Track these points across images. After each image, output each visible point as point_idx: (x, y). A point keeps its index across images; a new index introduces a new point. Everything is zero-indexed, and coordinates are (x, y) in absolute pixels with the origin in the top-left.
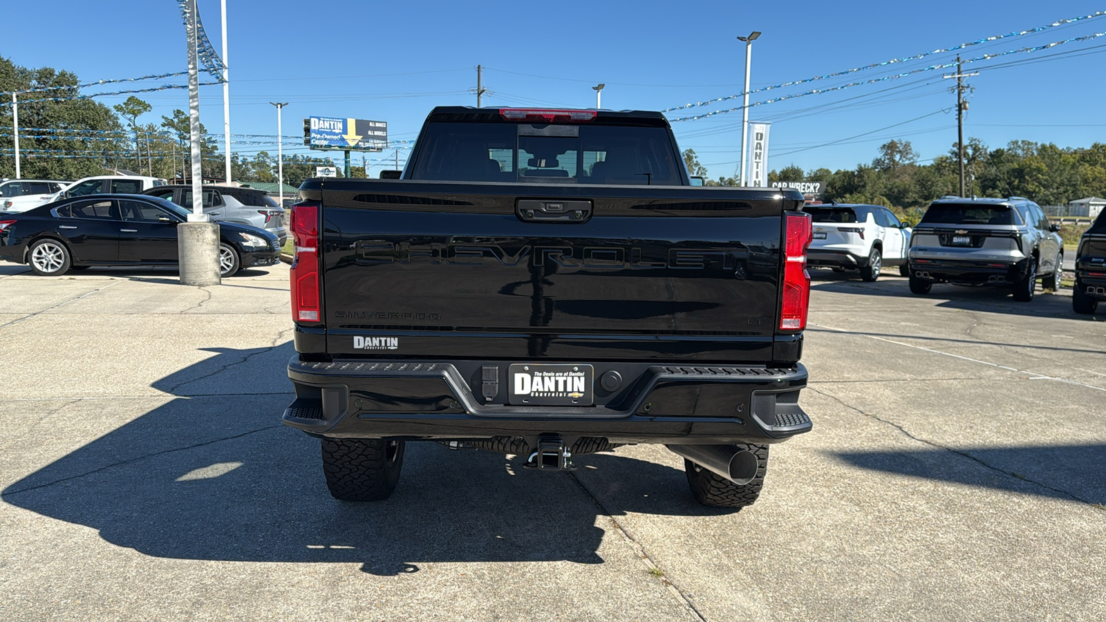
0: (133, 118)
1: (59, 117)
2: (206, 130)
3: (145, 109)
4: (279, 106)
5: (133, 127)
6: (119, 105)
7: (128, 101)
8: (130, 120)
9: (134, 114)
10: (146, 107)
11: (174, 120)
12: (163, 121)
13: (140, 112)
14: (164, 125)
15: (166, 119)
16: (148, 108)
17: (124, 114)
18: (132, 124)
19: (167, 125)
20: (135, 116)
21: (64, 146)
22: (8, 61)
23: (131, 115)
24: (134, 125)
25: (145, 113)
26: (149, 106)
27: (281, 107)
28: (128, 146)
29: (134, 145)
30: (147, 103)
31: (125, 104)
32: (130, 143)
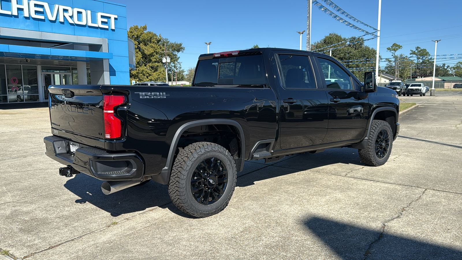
0: (394, 52)
1: (354, 55)
2: (430, 54)
3: (399, 48)
4: (436, 42)
5: (394, 56)
6: (389, 48)
7: (393, 45)
8: (393, 53)
9: (395, 50)
10: (400, 47)
11: (416, 51)
12: (411, 52)
13: (397, 49)
14: (411, 54)
15: (412, 51)
16: (401, 48)
17: (390, 51)
18: (393, 55)
19: (412, 54)
20: (396, 51)
21: (355, 66)
22: (340, 36)
23: (393, 51)
24: (394, 55)
25: (399, 49)
26: (401, 46)
27: (437, 42)
28: (391, 64)
29: (394, 63)
30: (400, 45)
31: (391, 47)
32: (392, 63)
